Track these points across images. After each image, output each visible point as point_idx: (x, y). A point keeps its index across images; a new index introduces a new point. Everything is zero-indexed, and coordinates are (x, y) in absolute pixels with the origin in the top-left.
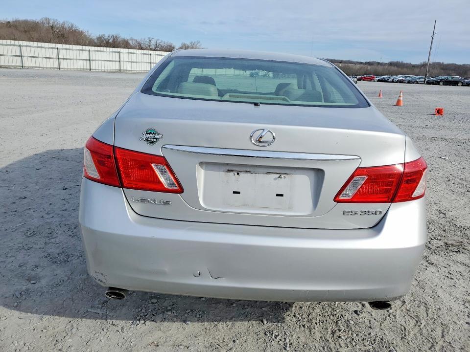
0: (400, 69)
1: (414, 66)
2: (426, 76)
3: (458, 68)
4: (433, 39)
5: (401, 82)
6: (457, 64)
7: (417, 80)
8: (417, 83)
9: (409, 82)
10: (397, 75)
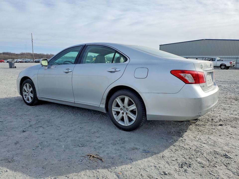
0: (10, 56)
1: (17, 54)
2: (33, 59)
3: (38, 55)
4: (32, 42)
5: (21, 62)
6: (37, 53)
7: (30, 61)
8: (30, 62)
9: (26, 62)
10: (18, 59)
